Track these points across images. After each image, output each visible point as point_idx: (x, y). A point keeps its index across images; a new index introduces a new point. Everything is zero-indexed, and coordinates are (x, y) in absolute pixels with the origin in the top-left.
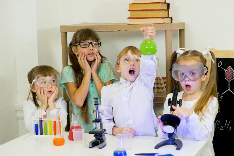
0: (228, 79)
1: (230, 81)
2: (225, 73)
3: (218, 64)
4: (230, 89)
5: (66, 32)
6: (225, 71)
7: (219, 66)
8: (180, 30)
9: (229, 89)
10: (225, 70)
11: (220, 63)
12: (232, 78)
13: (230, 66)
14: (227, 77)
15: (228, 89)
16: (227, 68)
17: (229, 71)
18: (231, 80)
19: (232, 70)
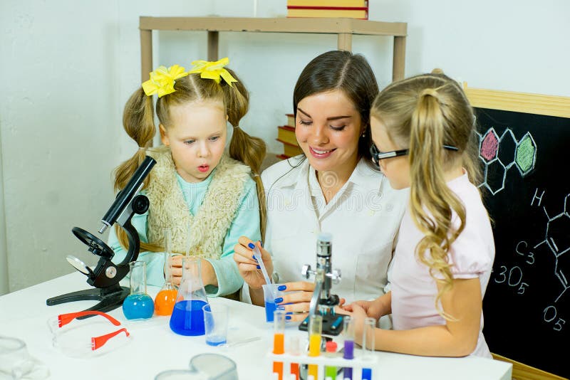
0: (486, 160)
1: (489, 163)
2: (480, 143)
4: (488, 183)
5: (151, 31)
6: (481, 139)
8: (395, 37)
9: (485, 183)
10: (480, 136)
12: (495, 157)
13: (492, 129)
14: (484, 153)
16: (486, 131)
17: (489, 138)
18: (492, 162)
19: (495, 137)
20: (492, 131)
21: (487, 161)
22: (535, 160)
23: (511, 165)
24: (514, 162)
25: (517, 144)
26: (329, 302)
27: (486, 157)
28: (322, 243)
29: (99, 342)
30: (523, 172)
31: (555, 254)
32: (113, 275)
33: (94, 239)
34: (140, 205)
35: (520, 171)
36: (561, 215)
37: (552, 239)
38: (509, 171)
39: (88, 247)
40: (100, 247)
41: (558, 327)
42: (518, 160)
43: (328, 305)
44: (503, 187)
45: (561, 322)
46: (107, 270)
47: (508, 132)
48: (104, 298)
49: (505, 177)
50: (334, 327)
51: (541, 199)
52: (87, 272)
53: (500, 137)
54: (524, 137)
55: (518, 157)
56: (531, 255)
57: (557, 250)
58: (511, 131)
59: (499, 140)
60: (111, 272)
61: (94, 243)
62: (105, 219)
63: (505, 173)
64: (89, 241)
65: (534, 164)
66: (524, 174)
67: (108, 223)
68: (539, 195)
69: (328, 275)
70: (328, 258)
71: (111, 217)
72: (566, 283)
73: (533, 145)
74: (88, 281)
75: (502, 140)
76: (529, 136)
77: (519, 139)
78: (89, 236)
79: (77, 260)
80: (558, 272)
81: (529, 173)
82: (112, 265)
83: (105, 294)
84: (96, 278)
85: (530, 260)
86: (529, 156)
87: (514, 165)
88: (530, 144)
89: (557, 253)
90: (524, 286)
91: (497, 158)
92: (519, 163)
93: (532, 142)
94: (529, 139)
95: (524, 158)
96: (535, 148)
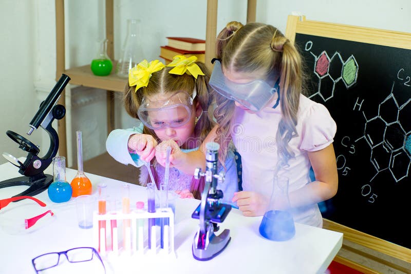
0: (319, 75)
1: (322, 78)
2: (316, 63)
3: (306, 45)
4: (321, 92)
6: (316, 59)
7: (307, 49)
9: (319, 93)
10: (316, 57)
11: (309, 45)
12: (326, 74)
13: (324, 52)
14: (318, 70)
15: (318, 91)
16: (320, 53)
17: (322, 59)
18: (324, 76)
19: (327, 59)
20: (325, 54)
21: (321, 76)
22: (356, 77)
23: (338, 79)
24: (341, 78)
25: (344, 64)
26: (215, 197)
27: (320, 73)
28: (211, 151)
29: (31, 222)
30: (348, 85)
31: (371, 146)
32: (39, 166)
33: (24, 139)
34: (59, 112)
35: (346, 84)
36: (376, 117)
37: (368, 135)
38: (337, 84)
39: (19, 145)
40: (28, 145)
41: (372, 200)
42: (344, 76)
43: (215, 198)
44: (332, 96)
45: (374, 197)
46: (34, 162)
47: (337, 54)
48: (32, 184)
49: (334, 89)
50: (219, 216)
51: (361, 105)
52: (19, 165)
53: (330, 58)
54: (349, 59)
55: (344, 74)
56: (352, 146)
57: (372, 144)
58: (339, 54)
59: (330, 60)
60: (37, 164)
61: (23, 142)
62: (31, 124)
63: (334, 86)
64: (20, 141)
65: (356, 79)
66: (348, 87)
67: (34, 127)
68: (359, 102)
69: (216, 176)
70: (215, 163)
71: (36, 122)
72: (379, 168)
73: (356, 65)
74: (19, 172)
75: (332, 61)
76: (353, 58)
77: (345, 60)
78: (19, 137)
79: (11, 156)
80: (373, 160)
81: (352, 86)
82: (39, 159)
83: (33, 181)
84: (26, 169)
85: (352, 150)
86: (352, 73)
87: (341, 80)
88: (354, 65)
89: (373, 146)
90: (347, 169)
91: (328, 74)
92: (345, 78)
93: (355, 63)
94: (353, 60)
95: (348, 74)
96: (357, 67)
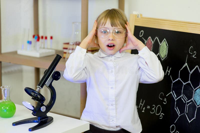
3: (140, 33)
10: (145, 41)
11: (142, 33)
13: (150, 37)
20: (150, 39)
22: (167, 53)
23: (157, 55)
24: (159, 54)
25: (160, 45)
30: (162, 58)
31: (175, 99)
35: (161, 58)
36: (178, 79)
37: (174, 91)
42: (160, 52)
47: (157, 39)
51: (169, 72)
53: (153, 41)
54: (163, 41)
55: (160, 51)
56: (165, 99)
57: (176, 97)
59: (153, 43)
65: (167, 55)
68: (168, 70)
72: (179, 113)
73: (167, 45)
75: (154, 43)
76: (165, 40)
77: (161, 42)
80: (176, 108)
81: (165, 59)
85: (165, 102)
86: (165, 51)
88: (165, 45)
89: (176, 98)
90: (162, 115)
92: (161, 54)
93: (166, 43)
94: (165, 42)
95: (163, 51)
96: (167, 46)
